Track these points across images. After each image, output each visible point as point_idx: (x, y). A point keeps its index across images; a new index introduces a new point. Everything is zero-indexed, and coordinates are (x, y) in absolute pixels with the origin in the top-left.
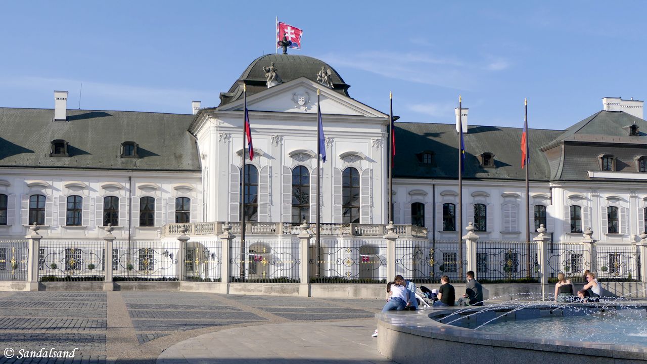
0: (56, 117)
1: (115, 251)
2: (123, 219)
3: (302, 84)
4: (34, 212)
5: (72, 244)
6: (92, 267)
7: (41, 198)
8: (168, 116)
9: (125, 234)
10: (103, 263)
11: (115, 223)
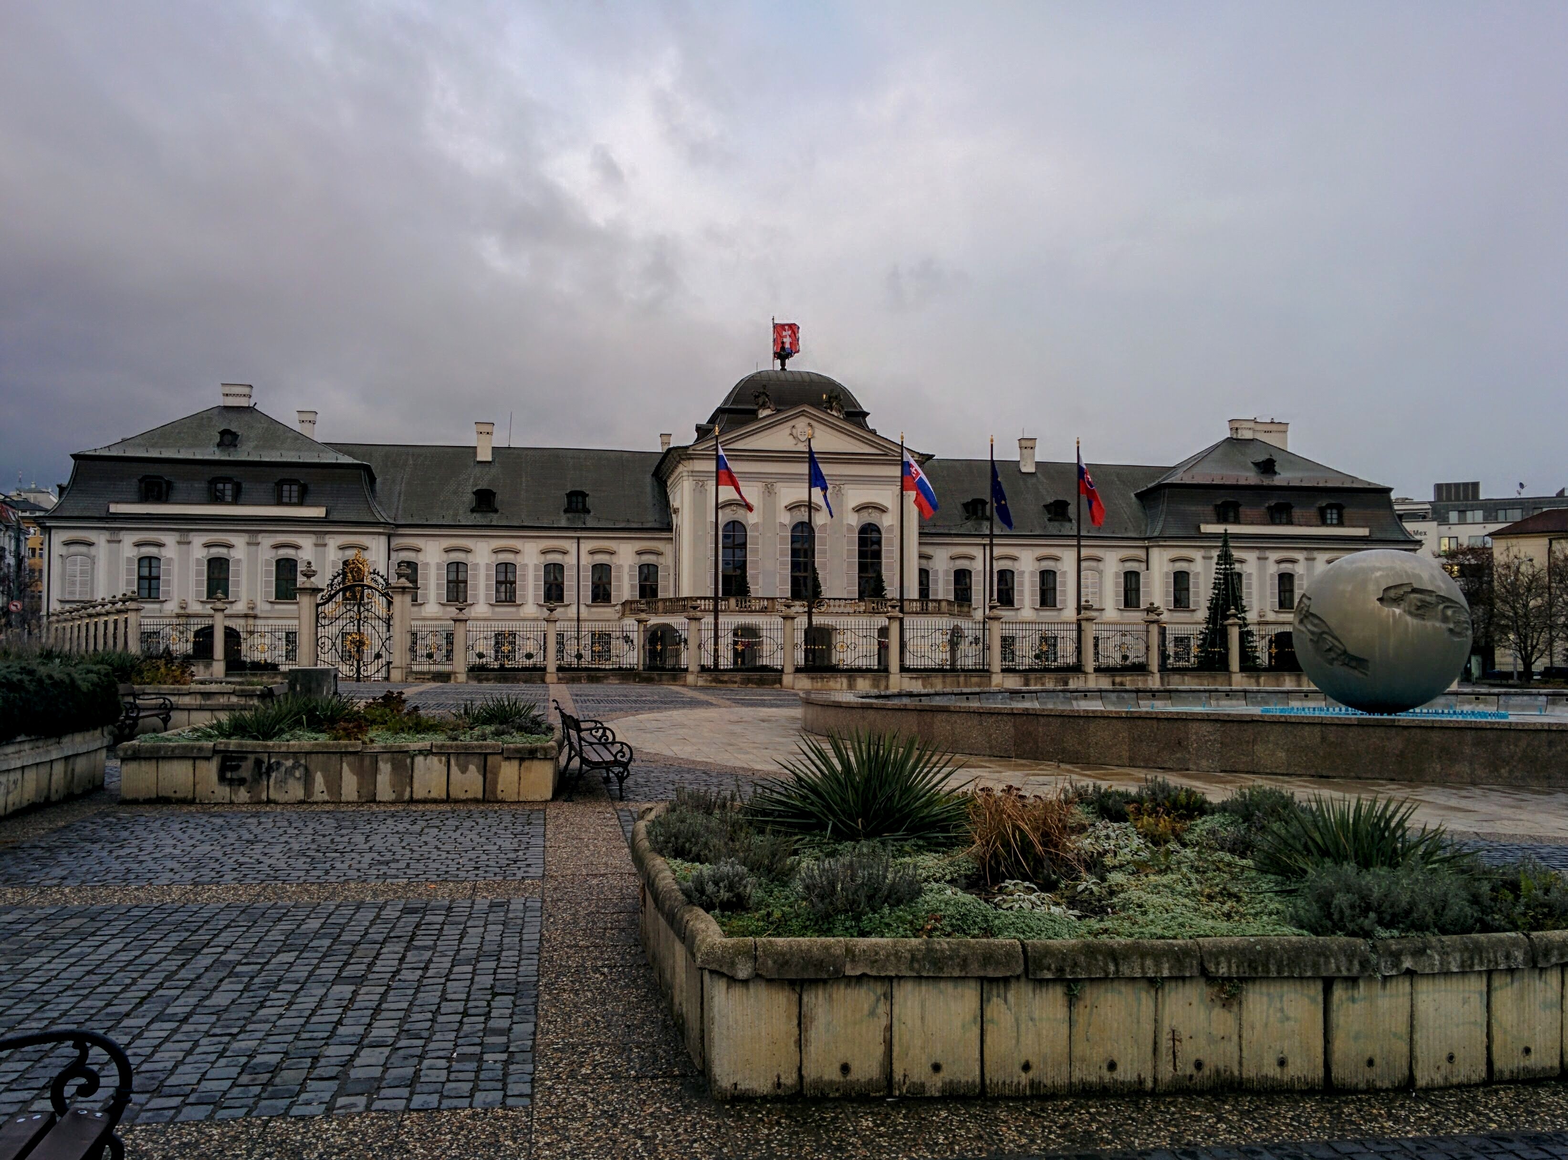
0: (479, 459)
1: (560, 635)
2: (569, 594)
3: (802, 413)
4: (451, 585)
5: (506, 627)
6: (529, 656)
7: (461, 568)
8: (627, 455)
9: (572, 611)
10: (545, 651)
11: (560, 598)
